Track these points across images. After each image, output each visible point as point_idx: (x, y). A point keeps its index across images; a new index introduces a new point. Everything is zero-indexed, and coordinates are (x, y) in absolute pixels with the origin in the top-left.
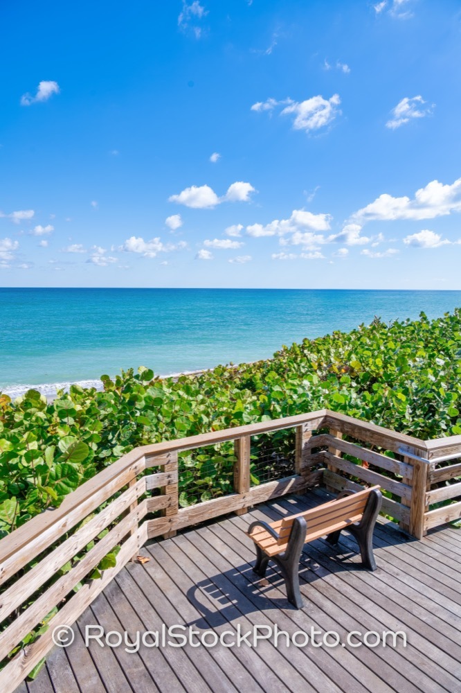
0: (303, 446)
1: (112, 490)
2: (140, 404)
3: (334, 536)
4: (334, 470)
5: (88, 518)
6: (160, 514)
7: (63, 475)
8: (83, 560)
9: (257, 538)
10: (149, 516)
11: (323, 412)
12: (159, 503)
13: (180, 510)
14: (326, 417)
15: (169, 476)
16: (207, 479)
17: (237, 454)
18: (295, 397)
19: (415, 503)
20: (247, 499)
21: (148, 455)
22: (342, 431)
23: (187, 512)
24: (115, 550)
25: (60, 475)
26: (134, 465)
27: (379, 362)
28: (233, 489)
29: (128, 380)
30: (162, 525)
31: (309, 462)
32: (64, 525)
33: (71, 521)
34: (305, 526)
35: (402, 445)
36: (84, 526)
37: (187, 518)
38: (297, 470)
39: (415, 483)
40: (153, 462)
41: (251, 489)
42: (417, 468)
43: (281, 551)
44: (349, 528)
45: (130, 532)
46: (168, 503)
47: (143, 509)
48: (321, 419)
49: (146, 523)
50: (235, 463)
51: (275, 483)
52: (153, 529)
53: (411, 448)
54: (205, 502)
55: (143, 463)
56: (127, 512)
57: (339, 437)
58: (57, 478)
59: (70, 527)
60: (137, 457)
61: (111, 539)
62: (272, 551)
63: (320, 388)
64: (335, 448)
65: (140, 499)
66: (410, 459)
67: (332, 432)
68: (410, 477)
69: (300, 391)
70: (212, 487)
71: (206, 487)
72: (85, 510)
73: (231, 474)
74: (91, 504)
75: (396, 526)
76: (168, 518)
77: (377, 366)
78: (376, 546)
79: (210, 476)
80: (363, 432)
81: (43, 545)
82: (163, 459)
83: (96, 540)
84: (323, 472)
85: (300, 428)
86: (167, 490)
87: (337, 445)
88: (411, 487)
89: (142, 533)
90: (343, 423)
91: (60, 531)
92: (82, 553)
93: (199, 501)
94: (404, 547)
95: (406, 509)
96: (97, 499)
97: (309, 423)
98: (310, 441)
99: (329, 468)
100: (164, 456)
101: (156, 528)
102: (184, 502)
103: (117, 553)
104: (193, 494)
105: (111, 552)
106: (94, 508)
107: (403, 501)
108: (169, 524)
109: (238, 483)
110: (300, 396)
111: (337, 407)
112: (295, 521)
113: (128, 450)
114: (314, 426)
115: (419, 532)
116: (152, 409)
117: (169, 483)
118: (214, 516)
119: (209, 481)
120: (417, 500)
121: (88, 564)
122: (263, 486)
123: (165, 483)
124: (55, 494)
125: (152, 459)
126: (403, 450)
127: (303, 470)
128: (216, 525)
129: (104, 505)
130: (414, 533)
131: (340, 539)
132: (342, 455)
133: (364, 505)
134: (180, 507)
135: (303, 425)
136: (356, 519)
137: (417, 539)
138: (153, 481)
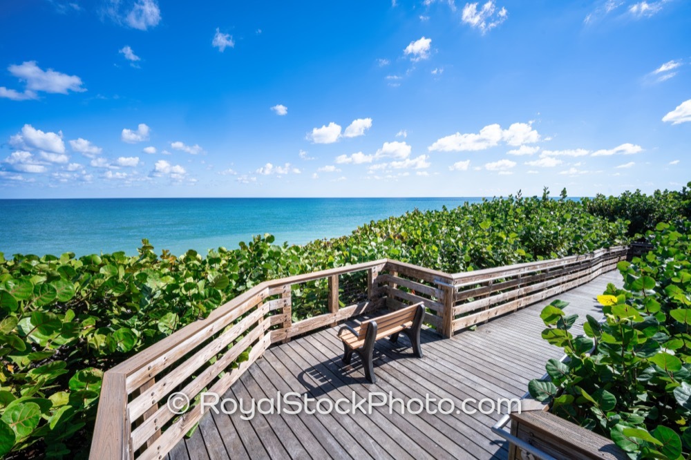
0: (373, 281)
1: (245, 309)
2: (265, 256)
3: (394, 337)
4: (393, 297)
5: (229, 327)
6: (280, 326)
7: (210, 296)
8: (225, 355)
9: (344, 338)
10: (271, 328)
11: (385, 260)
12: (278, 319)
13: (292, 324)
14: (387, 263)
15: (285, 301)
16: (311, 303)
17: (330, 287)
18: (366, 251)
19: (446, 314)
20: (337, 316)
21: (270, 287)
22: (397, 271)
23: (297, 326)
24: (248, 350)
25: (207, 296)
26: (261, 293)
27: (419, 232)
28: (328, 310)
29: (257, 243)
30: (280, 334)
31: (377, 293)
32: (211, 330)
33: (216, 327)
34: (376, 327)
35: (437, 277)
36: (226, 331)
37: (297, 329)
38: (369, 298)
39: (445, 301)
40: (274, 291)
41: (340, 310)
42: (446, 291)
43: (361, 345)
44: (404, 331)
45: (258, 338)
46: (285, 319)
47: (267, 323)
48: (384, 265)
49: (270, 333)
50: (329, 293)
51: (355, 306)
52: (274, 336)
53: (443, 279)
54: (310, 318)
55: (267, 292)
56: (256, 324)
57: (396, 275)
58: (205, 298)
59: (215, 331)
60: (264, 288)
61: (244, 342)
62: (354, 346)
63: (382, 245)
64: (393, 283)
65: (265, 317)
66: (442, 286)
67: (390, 273)
68: (442, 298)
69: (370, 248)
70: (314, 308)
71: (310, 309)
72: (226, 321)
73: (326, 300)
74: (231, 317)
75: (434, 331)
76: (284, 329)
77: (418, 235)
78: (422, 343)
79: (312, 301)
80: (412, 271)
81: (196, 343)
82: (281, 290)
83: (234, 342)
84: (386, 299)
85: (370, 270)
86: (284, 311)
87: (395, 280)
88: (442, 304)
89: (267, 340)
90: (398, 266)
91: (208, 334)
92: (225, 350)
93: (305, 318)
94: (440, 343)
95: (440, 319)
96: (235, 314)
97: (376, 267)
98: (377, 279)
99: (390, 296)
100: (282, 288)
101: (276, 336)
102: (295, 319)
103: (249, 352)
104: (301, 314)
105: (245, 351)
106: (233, 319)
107: (438, 314)
108: (285, 333)
109: (331, 306)
110: (369, 251)
111: (393, 257)
112: (370, 324)
113: (257, 284)
114: (379, 268)
115: (449, 333)
116: (273, 259)
117: (285, 305)
118: (316, 327)
119: (312, 304)
120: (448, 312)
121: (229, 358)
122: (347, 308)
123: (282, 305)
124: (204, 309)
125: (273, 289)
126: (437, 280)
127: (373, 297)
128: (317, 334)
129: (240, 319)
130: (445, 334)
131: (398, 339)
132: (398, 287)
133: (414, 315)
134: (293, 322)
135: (373, 268)
136: (409, 324)
137: (448, 338)
138: (274, 304)
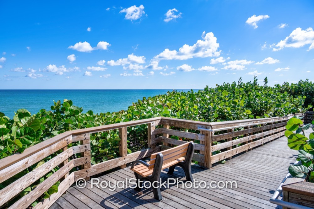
0: (152, 133)
1: (54, 149)
2: (67, 113)
4: (166, 145)
5: (41, 163)
6: (81, 167)
7: (25, 133)
8: (38, 186)
10: (74, 169)
11: (160, 118)
12: (80, 161)
13: (92, 166)
14: (162, 119)
15: (86, 147)
16: (106, 149)
17: (120, 137)
18: (145, 113)
19: (206, 152)
20: (126, 160)
21: (74, 135)
22: (170, 125)
23: (95, 167)
24: (57, 184)
25: (23, 134)
26: (66, 139)
28: (119, 155)
29: (58, 106)
30: (82, 174)
31: (155, 142)
32: (27, 163)
33: (31, 161)
35: (199, 125)
36: (39, 166)
37: (96, 170)
38: (149, 146)
39: (206, 142)
40: (76, 138)
41: (128, 155)
42: (206, 135)
43: (150, 174)
44: (179, 164)
45: (64, 176)
46: (85, 161)
47: (71, 164)
48: (160, 120)
49: (73, 173)
50: (119, 141)
51: (140, 152)
52: (77, 176)
53: (203, 126)
54: (105, 162)
55: (71, 139)
56: (62, 165)
57: (168, 128)
58: (21, 135)
59: (30, 165)
60: (69, 136)
61: (53, 178)
63: (157, 108)
64: (166, 134)
65: (71, 158)
66: (203, 132)
67: (164, 127)
68: (203, 140)
70: (108, 154)
71: (105, 154)
72: (39, 157)
73: (117, 147)
74: (43, 154)
75: (198, 165)
76: (86, 170)
77: (178, 105)
78: (192, 173)
79: (107, 148)
80: (180, 123)
82: (82, 137)
83: (45, 177)
84: (161, 146)
85: (150, 124)
86: (85, 154)
87: (167, 132)
88: (204, 145)
89: (70, 178)
90: (170, 121)
91: (24, 166)
92: (37, 182)
93: (102, 161)
94: (204, 172)
95: (203, 156)
96: (46, 152)
97: (154, 122)
98: (155, 131)
99: (164, 144)
100: (83, 136)
101: (79, 175)
102: (94, 162)
103: (58, 186)
104: (98, 158)
105: (55, 184)
106: (45, 156)
107: (201, 152)
108: (86, 173)
109: (122, 152)
110: (147, 113)
111: (165, 115)
112: (158, 155)
113: (62, 132)
114: (156, 123)
115: (209, 166)
116: (74, 116)
117: (86, 150)
118: (110, 168)
119: (107, 150)
120: (207, 151)
121: (41, 189)
122: (133, 153)
123: (83, 150)
124: (21, 145)
125: (76, 137)
126: (200, 127)
127: (152, 145)
128: (111, 174)
129: (50, 157)
130: (206, 166)
131: (174, 172)
132: (170, 136)
134: (92, 165)
135: (152, 123)
136: (182, 159)
137: (209, 169)
138: (77, 149)
